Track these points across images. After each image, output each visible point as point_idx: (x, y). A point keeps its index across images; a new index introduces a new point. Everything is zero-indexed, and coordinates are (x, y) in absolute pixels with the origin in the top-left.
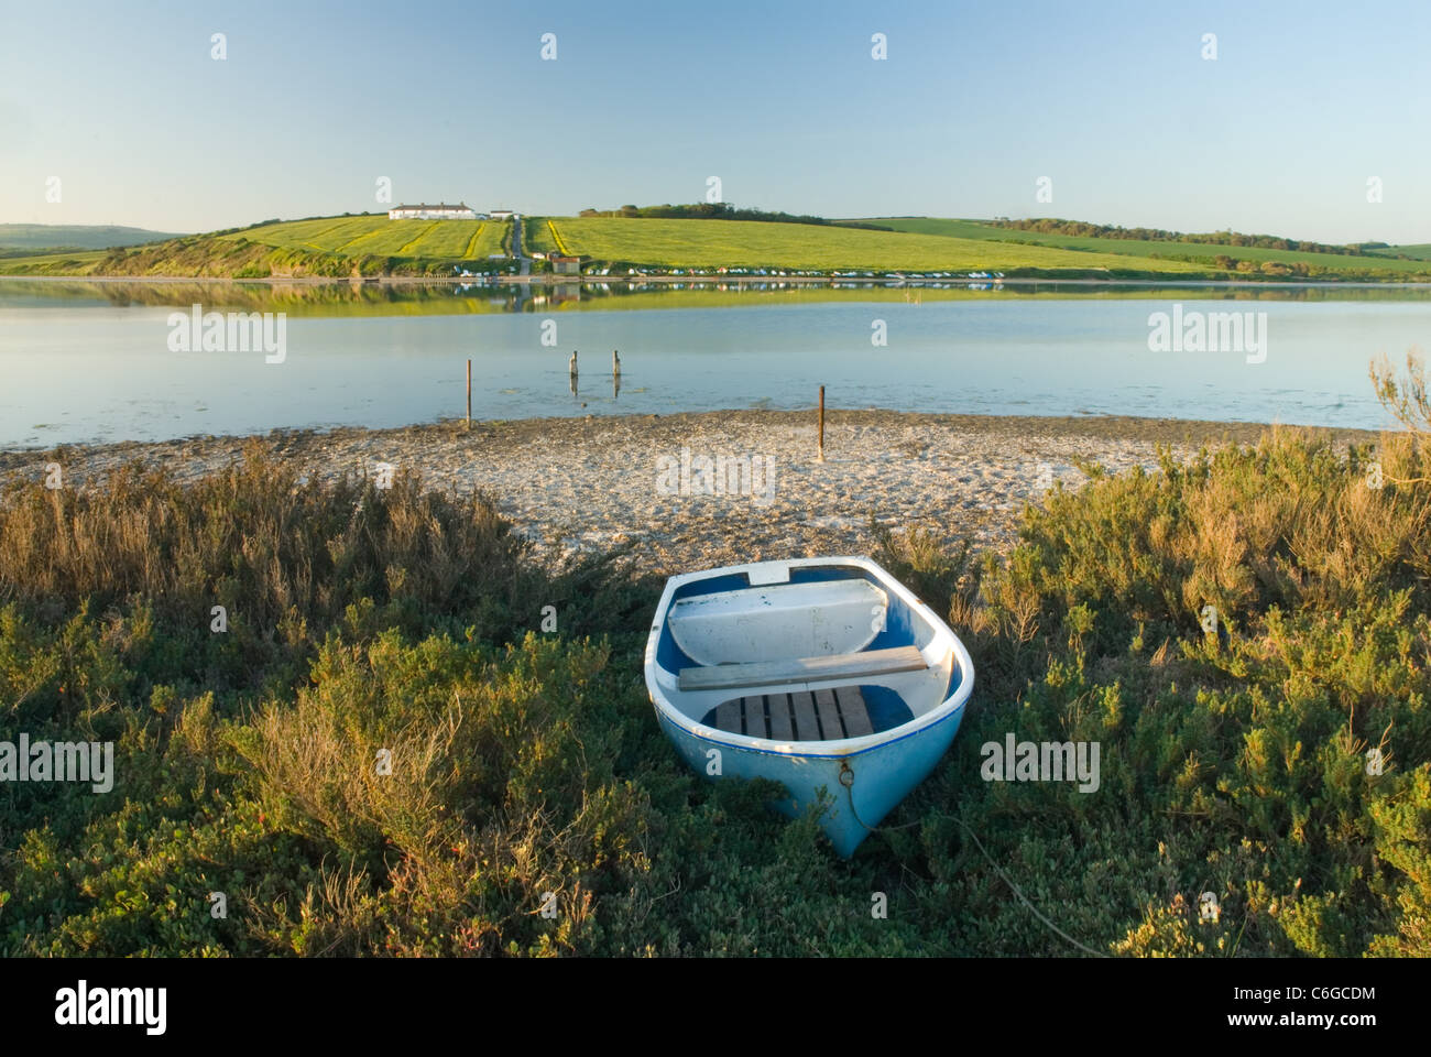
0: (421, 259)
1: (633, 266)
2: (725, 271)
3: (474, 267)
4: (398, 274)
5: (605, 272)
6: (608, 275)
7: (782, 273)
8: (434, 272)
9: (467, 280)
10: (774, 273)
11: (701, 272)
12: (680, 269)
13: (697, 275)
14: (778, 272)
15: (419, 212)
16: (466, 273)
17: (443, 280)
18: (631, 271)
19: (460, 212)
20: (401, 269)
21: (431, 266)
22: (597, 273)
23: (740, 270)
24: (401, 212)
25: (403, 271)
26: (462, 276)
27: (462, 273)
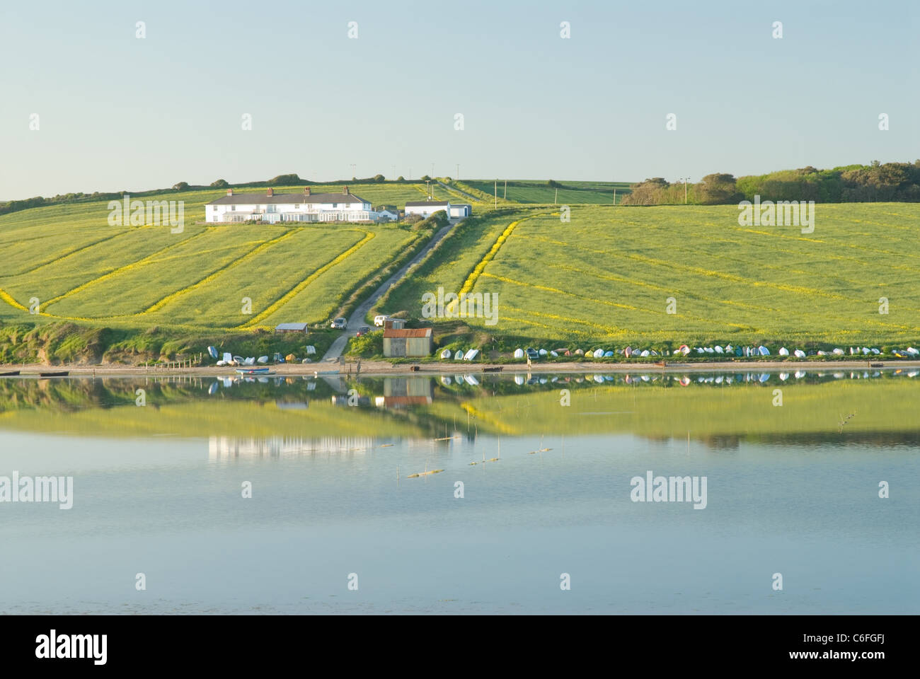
0: (157, 332)
1: (522, 342)
2: (687, 350)
3: (239, 347)
4: (112, 360)
5: (471, 354)
6: (476, 360)
7: (799, 353)
8: (172, 357)
9: (229, 370)
10: (783, 352)
11: (645, 354)
12: (607, 348)
13: (634, 359)
14: (792, 352)
15: (263, 207)
16: (227, 358)
18: (518, 354)
19: (341, 206)
20: (119, 350)
21: (168, 346)
22: (456, 357)
23: (719, 349)
24: (229, 208)
25: (121, 355)
26: (219, 363)
27: (221, 358)
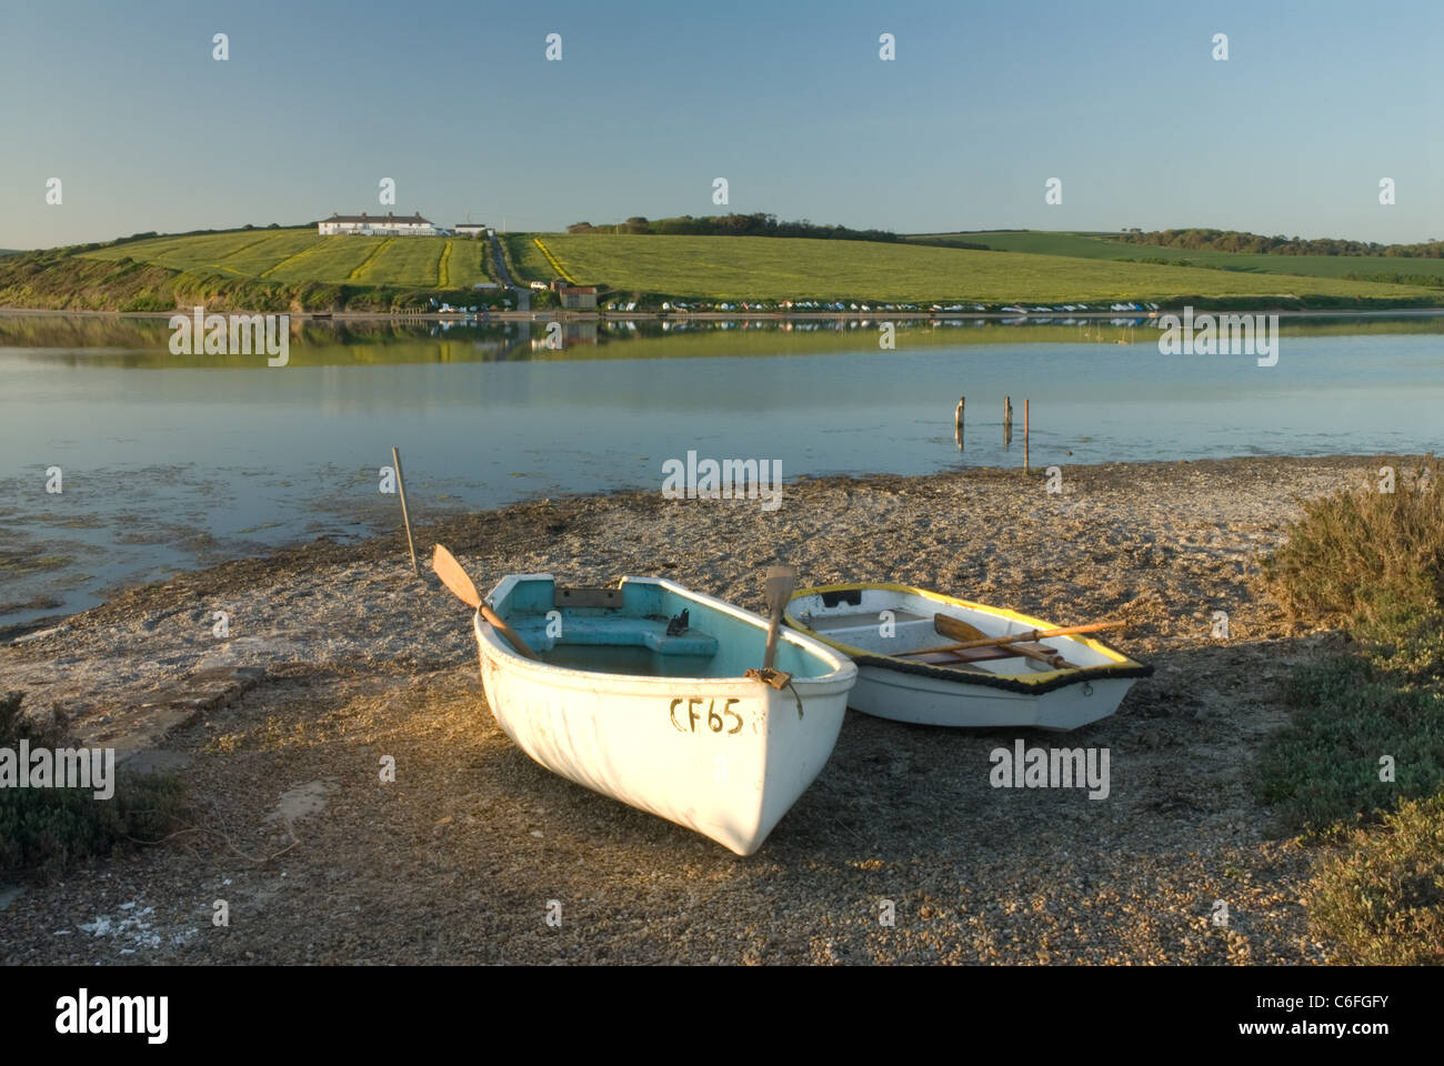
1: (667, 298)
2: (790, 305)
3: (454, 299)
4: (354, 308)
5: (631, 306)
6: (636, 310)
7: (864, 308)
8: (402, 306)
9: (447, 316)
10: (854, 306)
11: (758, 307)
12: (730, 303)
13: (753, 310)
14: (860, 307)
15: (360, 225)
16: (446, 307)
17: (416, 317)
18: (665, 306)
19: (415, 226)
20: (358, 301)
21: (398, 298)
22: (620, 308)
23: (809, 304)
24: (336, 225)
25: (361, 305)
26: (441, 311)
27: (441, 307)
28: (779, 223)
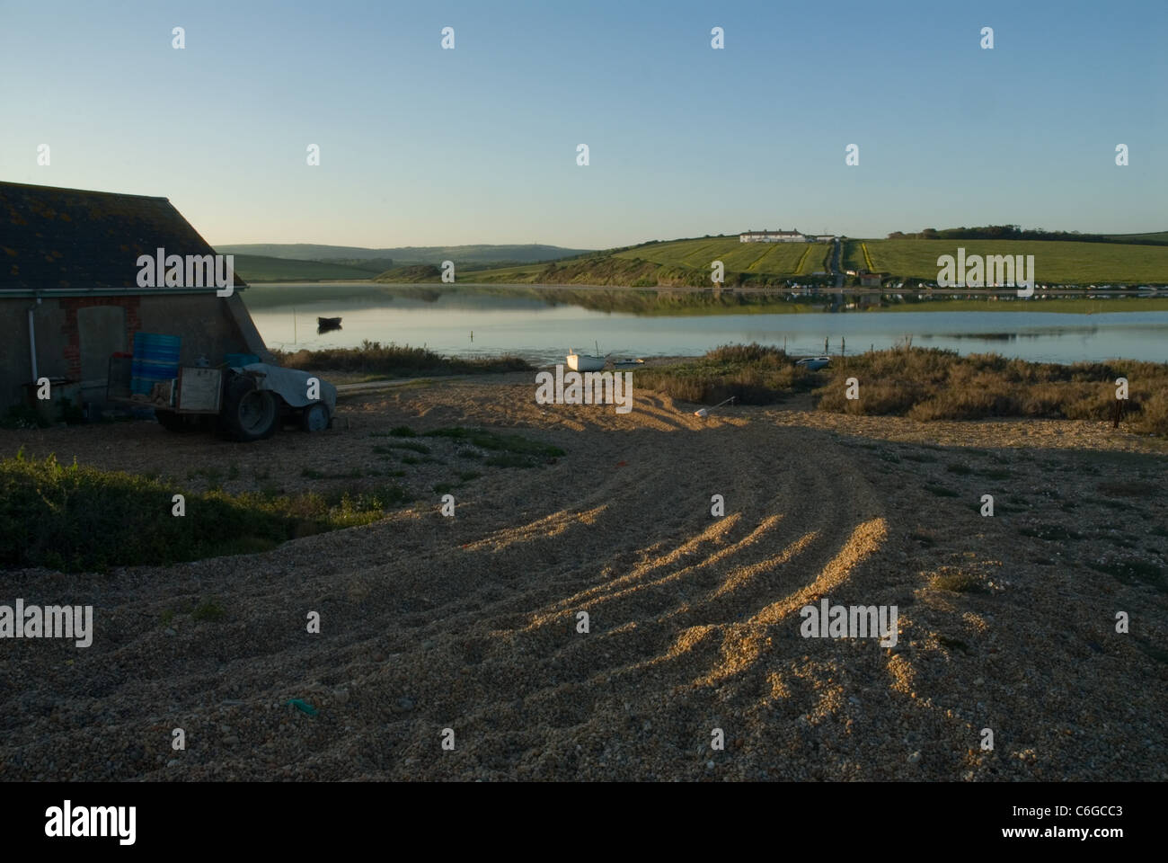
0: (763, 275)
1: (922, 281)
3: (801, 281)
4: (747, 286)
5: (900, 285)
6: (903, 287)
7: (1044, 287)
8: (772, 285)
9: (796, 290)
15: (763, 237)
16: (796, 285)
17: (779, 290)
18: (920, 285)
19: (793, 236)
20: (749, 282)
21: (770, 280)
22: (894, 286)
24: (749, 237)
26: (793, 287)
27: (793, 285)
28: (1022, 231)
